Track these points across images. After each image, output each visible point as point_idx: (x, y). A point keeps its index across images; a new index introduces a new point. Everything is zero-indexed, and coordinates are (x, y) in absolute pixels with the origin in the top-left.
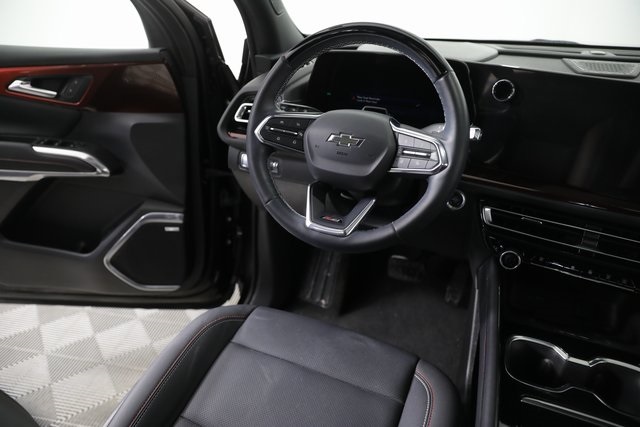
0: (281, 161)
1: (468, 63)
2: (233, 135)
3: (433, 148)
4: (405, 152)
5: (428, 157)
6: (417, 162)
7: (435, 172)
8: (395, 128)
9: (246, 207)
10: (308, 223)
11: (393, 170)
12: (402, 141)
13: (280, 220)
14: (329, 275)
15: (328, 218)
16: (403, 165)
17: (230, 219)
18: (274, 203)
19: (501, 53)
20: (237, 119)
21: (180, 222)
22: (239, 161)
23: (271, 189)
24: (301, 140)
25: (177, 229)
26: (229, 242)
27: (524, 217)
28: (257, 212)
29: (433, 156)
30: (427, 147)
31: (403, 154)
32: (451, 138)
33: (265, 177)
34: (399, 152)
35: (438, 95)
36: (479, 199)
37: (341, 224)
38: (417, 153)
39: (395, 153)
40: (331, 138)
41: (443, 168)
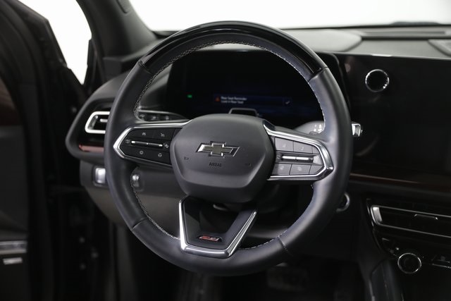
0: (141, 173)
1: (336, 55)
2: (84, 148)
3: (315, 151)
4: (284, 157)
5: (311, 162)
6: (299, 168)
7: (321, 177)
8: (270, 132)
9: (101, 225)
10: (184, 245)
11: (273, 178)
12: (280, 146)
13: (149, 243)
14: (202, 292)
15: (205, 238)
16: (283, 172)
17: (82, 240)
18: (142, 226)
19: (364, 39)
20: (88, 130)
21: (23, 251)
22: (93, 177)
23: (137, 211)
24: (167, 152)
25: (18, 260)
26: (83, 267)
27: (417, 214)
28: (115, 230)
29: (316, 160)
30: (309, 150)
31: (282, 159)
32: (333, 138)
33: (129, 197)
34: (278, 157)
35: (313, 93)
36: (365, 198)
37: (221, 244)
38: (298, 158)
39: (273, 158)
40: (201, 149)
41: (328, 172)
